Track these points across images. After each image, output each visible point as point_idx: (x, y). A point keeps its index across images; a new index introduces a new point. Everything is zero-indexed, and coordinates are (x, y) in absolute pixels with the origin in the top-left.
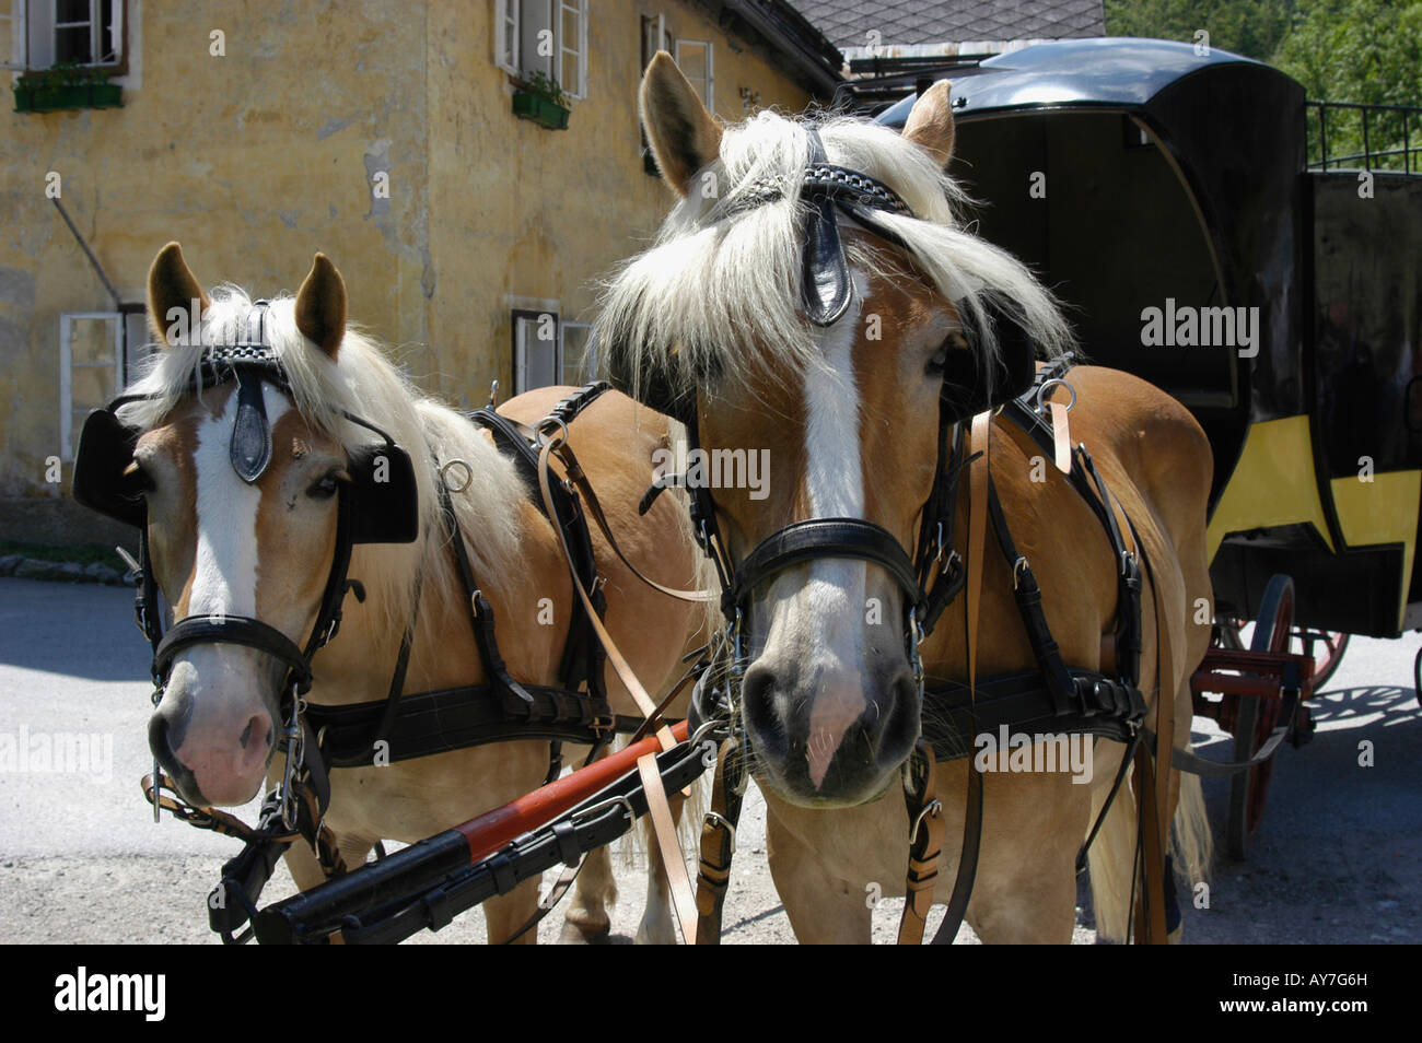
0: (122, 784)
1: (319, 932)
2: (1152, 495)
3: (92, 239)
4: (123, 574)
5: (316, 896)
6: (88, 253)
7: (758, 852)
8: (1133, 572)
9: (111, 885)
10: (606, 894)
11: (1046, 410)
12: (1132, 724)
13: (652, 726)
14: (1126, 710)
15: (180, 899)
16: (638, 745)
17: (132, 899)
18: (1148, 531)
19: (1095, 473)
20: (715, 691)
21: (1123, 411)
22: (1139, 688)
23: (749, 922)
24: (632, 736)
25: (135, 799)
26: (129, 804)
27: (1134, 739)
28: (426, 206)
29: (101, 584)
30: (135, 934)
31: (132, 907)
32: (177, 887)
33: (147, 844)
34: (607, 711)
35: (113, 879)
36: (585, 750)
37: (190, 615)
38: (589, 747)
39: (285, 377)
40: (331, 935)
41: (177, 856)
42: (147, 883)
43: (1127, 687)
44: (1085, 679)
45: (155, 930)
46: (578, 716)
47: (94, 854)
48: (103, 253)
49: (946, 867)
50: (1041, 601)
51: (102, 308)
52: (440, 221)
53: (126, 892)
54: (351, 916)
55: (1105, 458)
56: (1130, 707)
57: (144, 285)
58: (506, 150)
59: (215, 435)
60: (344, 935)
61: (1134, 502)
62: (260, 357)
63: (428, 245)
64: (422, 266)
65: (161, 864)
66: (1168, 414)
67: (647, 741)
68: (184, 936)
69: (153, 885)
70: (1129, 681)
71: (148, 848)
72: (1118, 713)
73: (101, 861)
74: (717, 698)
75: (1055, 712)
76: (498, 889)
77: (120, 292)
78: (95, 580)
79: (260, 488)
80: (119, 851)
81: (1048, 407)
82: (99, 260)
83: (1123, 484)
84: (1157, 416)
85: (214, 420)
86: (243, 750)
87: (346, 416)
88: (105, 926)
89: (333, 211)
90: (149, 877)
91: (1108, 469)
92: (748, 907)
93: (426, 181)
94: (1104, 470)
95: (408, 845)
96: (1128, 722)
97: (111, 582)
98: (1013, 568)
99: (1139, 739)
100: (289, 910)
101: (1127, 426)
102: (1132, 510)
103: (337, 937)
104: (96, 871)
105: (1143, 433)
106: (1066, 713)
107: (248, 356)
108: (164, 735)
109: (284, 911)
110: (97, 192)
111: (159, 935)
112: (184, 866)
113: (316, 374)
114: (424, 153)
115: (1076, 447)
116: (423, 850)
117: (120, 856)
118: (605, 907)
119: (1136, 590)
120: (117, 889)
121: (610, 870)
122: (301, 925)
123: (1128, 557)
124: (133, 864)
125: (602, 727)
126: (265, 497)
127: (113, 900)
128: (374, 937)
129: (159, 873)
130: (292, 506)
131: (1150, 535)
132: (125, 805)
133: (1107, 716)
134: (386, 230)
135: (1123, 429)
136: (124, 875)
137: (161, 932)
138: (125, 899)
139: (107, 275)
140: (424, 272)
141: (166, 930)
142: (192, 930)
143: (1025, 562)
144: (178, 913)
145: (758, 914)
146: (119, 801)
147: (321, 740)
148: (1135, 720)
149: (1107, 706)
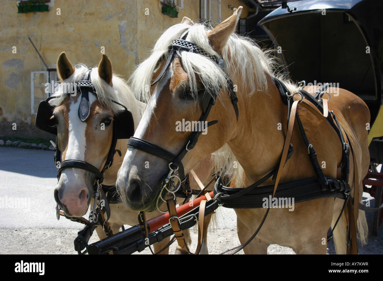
0: (48, 207)
1: (106, 252)
2: (352, 126)
3: (40, 49)
4: (49, 147)
5: (105, 241)
6: (39, 54)
7: (233, 230)
8: (347, 149)
9: (45, 237)
10: (188, 241)
11: (321, 101)
12: (346, 194)
13: (203, 193)
14: (344, 189)
15: (65, 241)
16: (199, 198)
17: (51, 241)
18: (351, 137)
19: (336, 119)
20: (221, 184)
21: (344, 101)
22: (348, 183)
23: (230, 250)
24: (197, 196)
25: (52, 212)
26: (50, 213)
27: (347, 198)
28: (137, 40)
29: (42, 150)
30: (52, 251)
31: (51, 243)
32: (64, 237)
33: (55, 225)
34: (190, 188)
35: (46, 235)
36: (183, 199)
37: (65, 160)
38: (185, 199)
39: (95, 90)
40: (109, 252)
41: (64, 228)
42: (56, 236)
43: (344, 183)
44: (331, 180)
45: (58, 250)
46: (181, 190)
47: (40, 227)
48: (43, 54)
49: (289, 236)
50: (317, 157)
51: (43, 70)
52: (141, 45)
53: (50, 239)
54: (115, 247)
55: (339, 115)
56: (345, 188)
57: (56, 63)
58: (160, 24)
59: (74, 107)
60: (113, 252)
61: (347, 128)
62: (88, 85)
63: (137, 52)
64: (135, 58)
65: (59, 231)
66: (357, 101)
67: (202, 197)
68: (66, 252)
69: (57, 237)
70: (346, 181)
71: (56, 226)
72: (341, 190)
73: (42, 229)
74: (221, 186)
75: (322, 190)
76: (158, 240)
77: (48, 65)
78: (41, 148)
79: (87, 123)
80: (48, 227)
81: (322, 100)
82: (42, 56)
83: (344, 122)
84: (354, 102)
85: (74, 103)
86: (80, 200)
87: (113, 101)
88: (44, 248)
89: (109, 41)
90: (56, 234)
91: (340, 118)
92: (230, 246)
93: (136, 33)
94: (338, 118)
95: (132, 227)
96: (345, 193)
97: (45, 149)
98: (308, 147)
99: (349, 198)
100: (97, 245)
101: (345, 105)
102: (347, 130)
103: (111, 253)
104: (41, 232)
105: (350, 107)
106: (325, 190)
107: (84, 84)
108: (58, 194)
109: (96, 245)
110: (41, 36)
111: (59, 251)
112: (66, 231)
113: (104, 89)
114: (136, 24)
115: (330, 112)
116: (136, 228)
117: (48, 228)
118: (188, 245)
119: (348, 154)
120: (47, 238)
121: (190, 235)
122: (101, 250)
123: (345, 145)
124: (51, 230)
125: (188, 193)
126: (88, 126)
127: (46, 241)
128: (124, 252)
129: (59, 233)
130: (96, 128)
131: (352, 138)
132: (49, 214)
133: (338, 191)
134: (125, 47)
135: (344, 106)
136: (49, 234)
137: (60, 250)
138: (49, 241)
139: (44, 60)
140: (136, 59)
141: (61, 250)
142: (68, 250)
143: (311, 146)
144: (65, 245)
145: (233, 248)
146: (48, 212)
147: (107, 195)
148: (347, 192)
149: (338, 188)
